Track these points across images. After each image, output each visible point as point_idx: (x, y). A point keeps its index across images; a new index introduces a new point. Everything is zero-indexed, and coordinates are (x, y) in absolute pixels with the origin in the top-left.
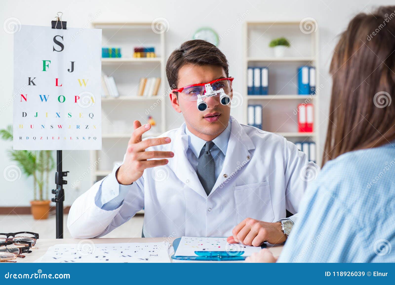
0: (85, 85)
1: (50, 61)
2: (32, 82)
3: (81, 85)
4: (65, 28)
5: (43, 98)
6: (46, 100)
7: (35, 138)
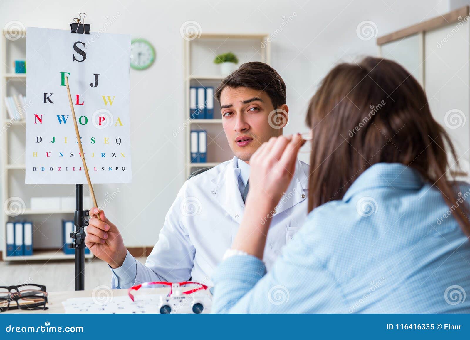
0: (111, 103)
1: (69, 73)
2: (48, 99)
3: (106, 104)
4: (87, 33)
5: (62, 119)
6: (65, 122)
7: (51, 169)
